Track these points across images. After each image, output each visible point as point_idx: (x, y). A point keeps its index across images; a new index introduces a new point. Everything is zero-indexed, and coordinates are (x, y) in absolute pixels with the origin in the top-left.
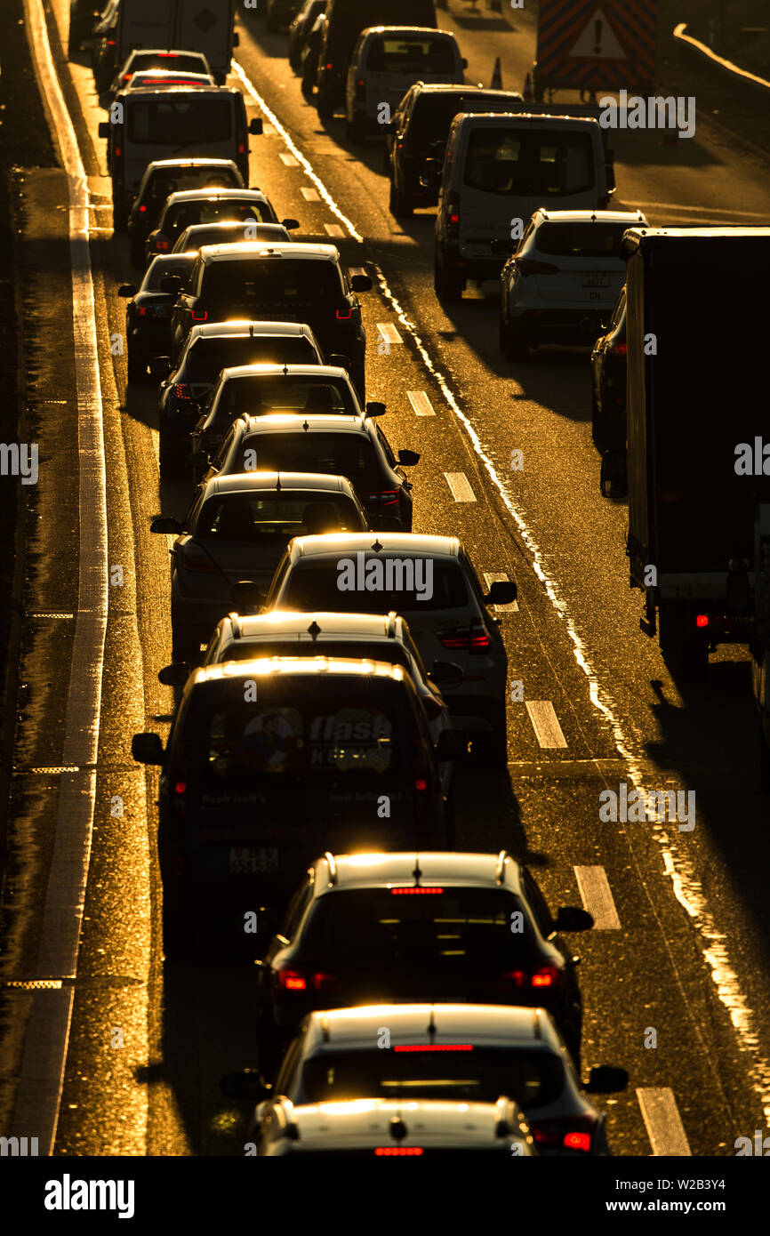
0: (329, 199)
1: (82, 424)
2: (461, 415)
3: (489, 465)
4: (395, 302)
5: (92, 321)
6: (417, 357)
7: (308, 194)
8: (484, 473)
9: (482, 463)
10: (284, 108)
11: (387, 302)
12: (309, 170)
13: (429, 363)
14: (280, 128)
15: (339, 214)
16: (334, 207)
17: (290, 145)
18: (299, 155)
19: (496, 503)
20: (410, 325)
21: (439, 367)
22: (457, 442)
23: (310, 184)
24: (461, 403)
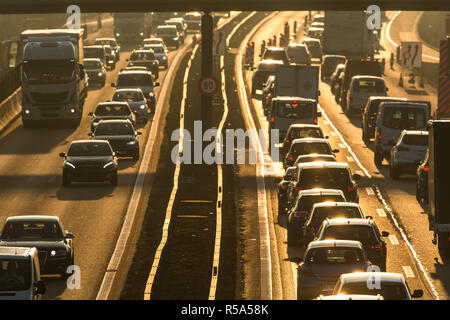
0: (357, 161)
1: (262, 248)
2: (409, 244)
3: (419, 263)
4: (384, 201)
5: (265, 208)
6: (392, 222)
7: (349, 159)
8: (418, 266)
9: (417, 262)
10: (340, 126)
11: (380, 201)
12: (350, 150)
13: (397, 224)
14: (339, 134)
15: (362, 167)
16: (360, 164)
17: (343, 140)
18: (346, 144)
19: (422, 278)
20: (389, 210)
21: (401, 226)
22: (407, 254)
23: (350, 155)
24: (409, 239)
